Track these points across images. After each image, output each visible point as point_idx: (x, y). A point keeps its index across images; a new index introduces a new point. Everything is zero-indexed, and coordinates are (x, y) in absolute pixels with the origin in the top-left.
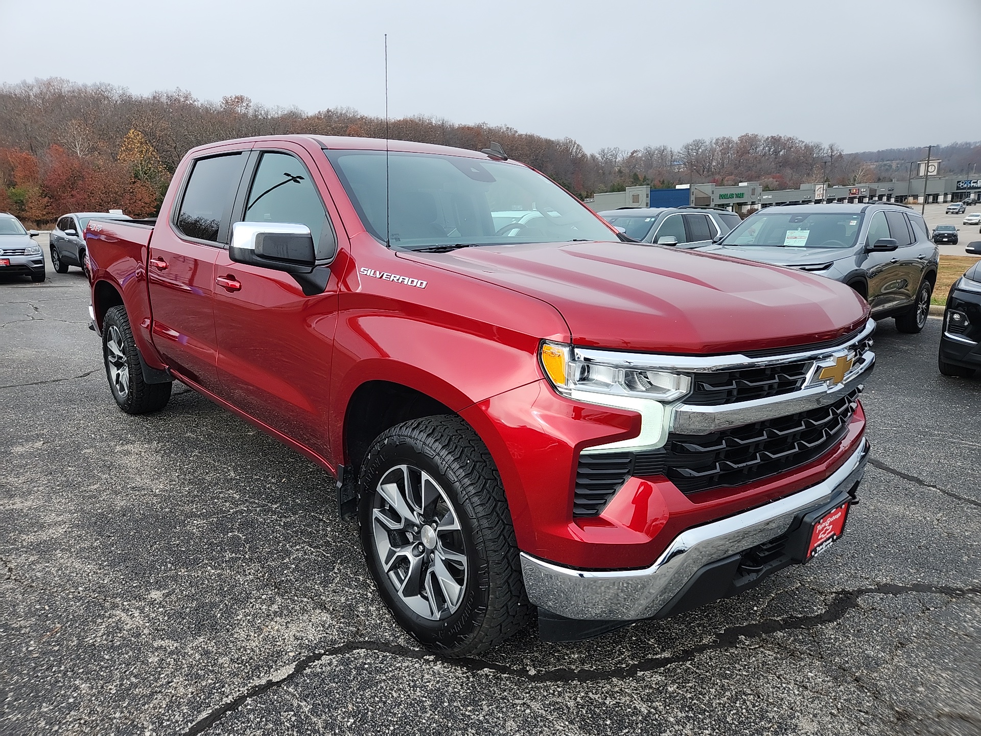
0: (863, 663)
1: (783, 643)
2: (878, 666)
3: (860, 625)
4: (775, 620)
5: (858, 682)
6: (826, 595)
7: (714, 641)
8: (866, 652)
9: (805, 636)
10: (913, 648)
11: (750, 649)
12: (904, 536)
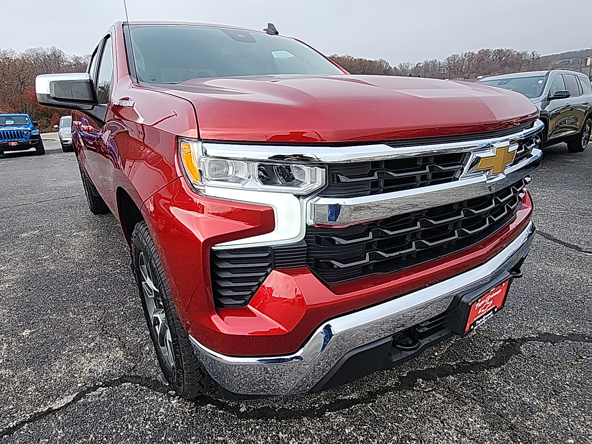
0: (519, 409)
1: (452, 387)
2: (533, 414)
3: (520, 371)
4: (450, 365)
5: (512, 430)
6: (495, 343)
7: (397, 384)
8: (523, 399)
9: (472, 381)
10: (566, 397)
11: (424, 392)
12: (564, 292)
